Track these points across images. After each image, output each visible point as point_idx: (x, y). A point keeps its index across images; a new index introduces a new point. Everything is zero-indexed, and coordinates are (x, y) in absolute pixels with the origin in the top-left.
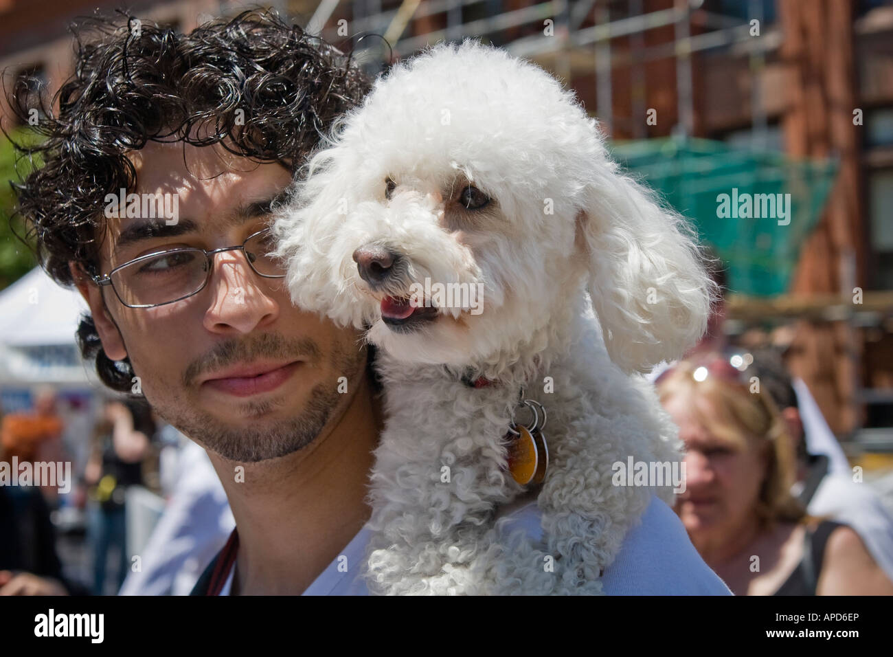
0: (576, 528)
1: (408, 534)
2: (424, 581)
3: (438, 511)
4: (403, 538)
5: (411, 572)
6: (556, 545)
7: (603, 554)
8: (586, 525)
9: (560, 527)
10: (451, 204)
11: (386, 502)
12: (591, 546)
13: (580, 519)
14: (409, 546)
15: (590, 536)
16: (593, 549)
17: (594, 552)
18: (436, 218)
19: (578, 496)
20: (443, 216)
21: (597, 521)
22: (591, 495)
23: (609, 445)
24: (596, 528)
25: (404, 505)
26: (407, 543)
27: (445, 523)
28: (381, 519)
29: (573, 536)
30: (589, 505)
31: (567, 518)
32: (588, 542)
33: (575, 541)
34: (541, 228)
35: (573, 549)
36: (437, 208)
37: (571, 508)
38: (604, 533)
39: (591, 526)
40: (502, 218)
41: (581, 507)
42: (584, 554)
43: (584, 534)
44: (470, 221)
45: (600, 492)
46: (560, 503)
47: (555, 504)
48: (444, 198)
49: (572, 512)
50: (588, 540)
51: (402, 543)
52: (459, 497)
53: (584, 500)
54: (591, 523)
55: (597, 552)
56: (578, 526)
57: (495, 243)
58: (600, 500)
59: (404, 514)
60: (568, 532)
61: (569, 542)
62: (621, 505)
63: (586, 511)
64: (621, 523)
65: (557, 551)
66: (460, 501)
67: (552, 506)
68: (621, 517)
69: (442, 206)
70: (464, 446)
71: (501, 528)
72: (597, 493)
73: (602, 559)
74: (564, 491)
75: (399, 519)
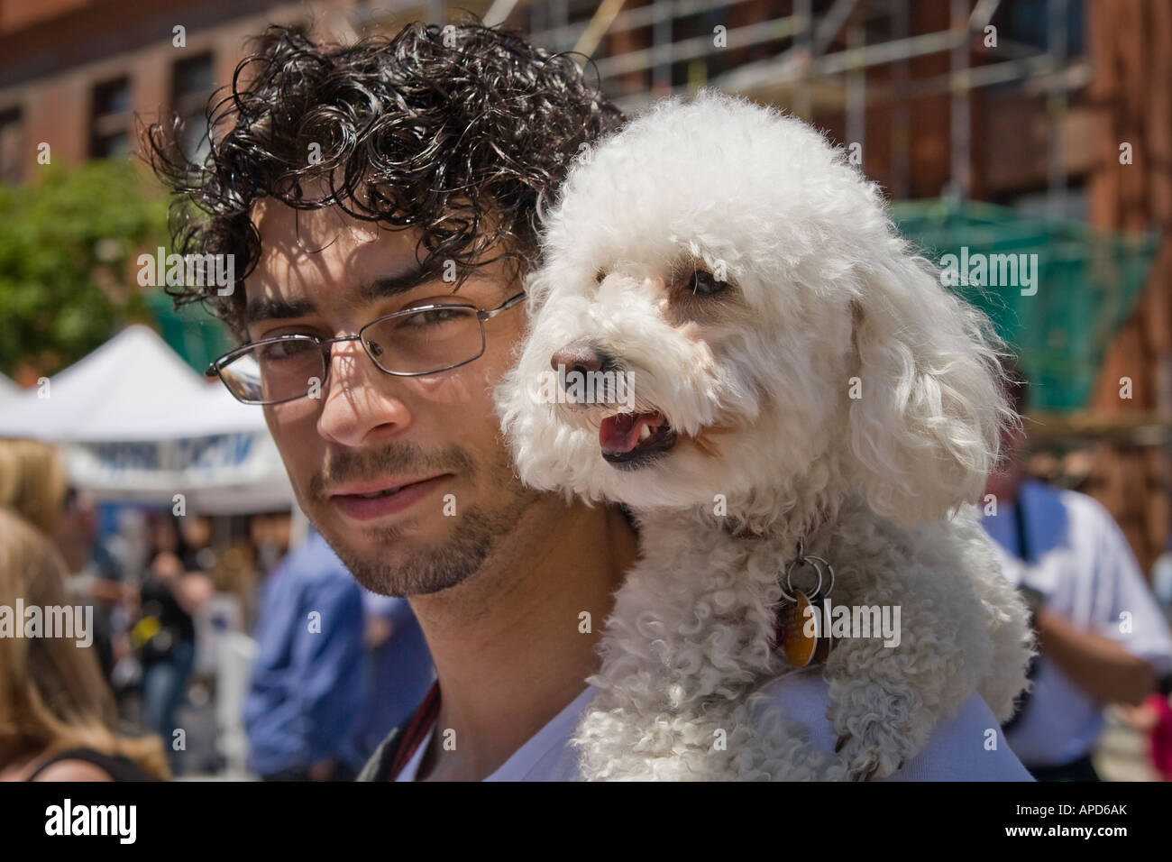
0: (875, 704)
1: (641, 698)
2: (648, 761)
3: (684, 673)
4: (632, 702)
5: (634, 749)
6: (846, 721)
7: (906, 742)
8: (888, 700)
9: (854, 699)
10: (678, 292)
11: (622, 653)
12: (893, 729)
13: (882, 691)
14: (638, 713)
15: (893, 716)
16: (893, 732)
17: (894, 738)
18: (657, 309)
19: (884, 662)
20: (667, 307)
21: (905, 698)
22: (901, 663)
23: (930, 602)
24: (901, 708)
25: (641, 660)
26: (636, 709)
27: (689, 692)
28: (611, 672)
29: (870, 712)
30: (896, 675)
31: (864, 688)
32: (889, 723)
33: (873, 719)
34: (802, 317)
35: (868, 729)
36: (659, 297)
37: (872, 675)
38: (911, 715)
39: (895, 703)
40: (745, 306)
41: (885, 676)
42: (881, 737)
43: (885, 712)
44: (703, 312)
45: (913, 660)
46: (858, 667)
47: (851, 669)
48: (667, 285)
49: (872, 681)
50: (889, 720)
51: (630, 709)
52: (713, 662)
53: (891, 667)
54: (894, 699)
55: (899, 737)
56: (879, 700)
57: (739, 337)
58: (913, 671)
59: (640, 672)
60: (864, 706)
61: (863, 720)
62: (937, 685)
63: (891, 683)
64: (934, 708)
65: (846, 728)
66: (714, 667)
67: (845, 670)
68: (935, 700)
69: (666, 293)
70: (724, 601)
71: (753, 706)
72: (909, 660)
73: (904, 748)
74: (866, 652)
75: (633, 676)
